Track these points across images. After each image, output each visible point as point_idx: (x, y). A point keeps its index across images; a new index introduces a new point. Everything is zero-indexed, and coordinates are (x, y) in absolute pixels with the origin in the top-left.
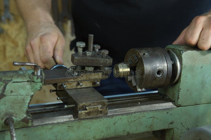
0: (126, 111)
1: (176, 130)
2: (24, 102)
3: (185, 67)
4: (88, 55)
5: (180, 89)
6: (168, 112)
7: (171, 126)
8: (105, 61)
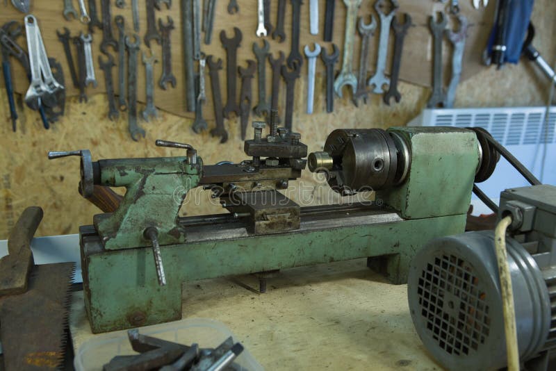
0: (328, 225)
1: (403, 256)
2: (172, 205)
4: (270, 141)
5: (409, 192)
6: (391, 227)
7: (396, 250)
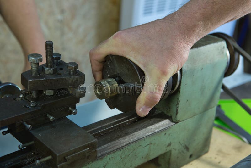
1: (173, 152)
3: (186, 72)
5: (179, 101)
6: (165, 133)
8: (75, 79)
